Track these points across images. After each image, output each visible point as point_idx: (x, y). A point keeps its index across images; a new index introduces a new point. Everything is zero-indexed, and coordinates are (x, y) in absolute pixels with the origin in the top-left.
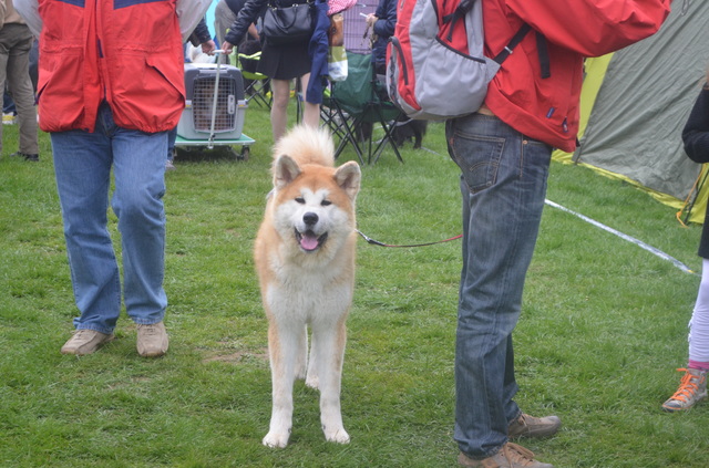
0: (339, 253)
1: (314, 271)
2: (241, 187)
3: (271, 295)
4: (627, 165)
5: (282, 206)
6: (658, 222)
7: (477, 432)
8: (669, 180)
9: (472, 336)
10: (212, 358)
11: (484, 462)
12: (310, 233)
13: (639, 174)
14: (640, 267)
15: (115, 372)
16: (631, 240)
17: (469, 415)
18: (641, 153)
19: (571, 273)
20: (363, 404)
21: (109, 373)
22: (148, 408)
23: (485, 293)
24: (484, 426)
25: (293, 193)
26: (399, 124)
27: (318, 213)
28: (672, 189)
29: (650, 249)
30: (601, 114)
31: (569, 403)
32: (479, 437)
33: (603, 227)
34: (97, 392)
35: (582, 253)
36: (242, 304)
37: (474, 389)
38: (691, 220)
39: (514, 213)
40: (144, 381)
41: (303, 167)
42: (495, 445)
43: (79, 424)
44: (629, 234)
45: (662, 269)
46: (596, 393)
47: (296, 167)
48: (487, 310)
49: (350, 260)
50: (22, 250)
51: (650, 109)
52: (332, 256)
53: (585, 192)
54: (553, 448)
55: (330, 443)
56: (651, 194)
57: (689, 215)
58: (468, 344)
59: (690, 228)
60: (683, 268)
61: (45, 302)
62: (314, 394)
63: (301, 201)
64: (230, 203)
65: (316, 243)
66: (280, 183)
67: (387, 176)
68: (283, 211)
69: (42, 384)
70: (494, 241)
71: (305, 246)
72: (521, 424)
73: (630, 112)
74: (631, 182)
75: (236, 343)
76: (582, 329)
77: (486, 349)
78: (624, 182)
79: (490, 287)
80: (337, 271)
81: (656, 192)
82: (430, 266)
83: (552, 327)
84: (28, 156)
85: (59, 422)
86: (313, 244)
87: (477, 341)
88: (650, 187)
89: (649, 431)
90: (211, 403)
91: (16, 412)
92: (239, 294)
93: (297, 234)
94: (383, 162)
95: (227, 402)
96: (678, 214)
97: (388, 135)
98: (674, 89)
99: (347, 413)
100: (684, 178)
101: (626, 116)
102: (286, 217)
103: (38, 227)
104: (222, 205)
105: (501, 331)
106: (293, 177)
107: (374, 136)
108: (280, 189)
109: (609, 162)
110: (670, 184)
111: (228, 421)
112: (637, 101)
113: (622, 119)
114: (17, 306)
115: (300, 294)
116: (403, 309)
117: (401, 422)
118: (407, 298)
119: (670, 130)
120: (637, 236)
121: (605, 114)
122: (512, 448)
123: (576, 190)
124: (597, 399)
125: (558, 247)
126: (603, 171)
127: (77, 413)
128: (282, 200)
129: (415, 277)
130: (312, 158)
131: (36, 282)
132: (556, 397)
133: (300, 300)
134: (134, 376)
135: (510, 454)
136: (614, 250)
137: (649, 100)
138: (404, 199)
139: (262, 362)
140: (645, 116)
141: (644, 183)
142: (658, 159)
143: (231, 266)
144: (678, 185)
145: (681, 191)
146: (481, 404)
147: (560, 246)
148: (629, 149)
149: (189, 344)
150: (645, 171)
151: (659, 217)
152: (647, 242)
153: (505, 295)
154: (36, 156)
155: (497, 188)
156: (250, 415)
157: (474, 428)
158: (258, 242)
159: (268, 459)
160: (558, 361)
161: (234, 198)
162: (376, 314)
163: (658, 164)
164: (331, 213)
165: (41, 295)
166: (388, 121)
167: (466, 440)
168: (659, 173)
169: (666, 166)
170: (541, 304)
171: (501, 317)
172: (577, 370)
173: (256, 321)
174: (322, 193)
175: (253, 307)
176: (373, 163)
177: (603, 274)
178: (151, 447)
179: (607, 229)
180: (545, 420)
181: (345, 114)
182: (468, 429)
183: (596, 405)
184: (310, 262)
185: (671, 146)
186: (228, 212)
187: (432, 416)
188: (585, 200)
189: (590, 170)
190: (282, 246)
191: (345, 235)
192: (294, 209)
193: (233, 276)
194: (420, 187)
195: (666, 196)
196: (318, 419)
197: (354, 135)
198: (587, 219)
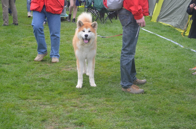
0: (93, 43)
1: (87, 47)
2: (70, 30)
3: (77, 52)
4: (170, 22)
5: (79, 32)
6: (176, 36)
7: (126, 82)
8: (180, 25)
9: (123, 60)
10: (64, 70)
11: (127, 89)
12: (86, 39)
13: (173, 24)
14: (170, 46)
15: (40, 73)
16: (169, 40)
17: (124, 79)
18: (173, 19)
19: (153, 48)
20: (100, 79)
21: (39, 74)
22: (49, 81)
23: (126, 50)
24: (127, 81)
25: (82, 29)
26: (111, 13)
27: (88, 34)
28: (181, 27)
29: (174, 42)
30: (163, 9)
31: (149, 77)
32: (126, 84)
33: (162, 37)
34: (36, 78)
35: (156, 43)
36: (71, 58)
37: (124, 73)
38: (185, 35)
39: (131, 31)
40: (48, 75)
41: (84, 23)
42: (130, 85)
43: (33, 84)
44: (169, 39)
45: (176, 47)
46: (156, 75)
47: (82, 23)
48: (127, 54)
49: (95, 44)
50: (16, 47)
51: (175, 7)
52: (91, 44)
53: (159, 29)
54: (144, 86)
55: (92, 87)
56: (176, 29)
57: (185, 34)
58: (122, 62)
59: (185, 37)
60: (182, 46)
61: (23, 58)
62: (88, 77)
63: (84, 31)
64: (68, 34)
65: (88, 41)
66: (79, 27)
67: (108, 26)
68: (79, 33)
69: (23, 76)
70: (127, 38)
71: (85, 42)
72: (137, 81)
73: (171, 8)
74: (171, 26)
75: (69, 66)
76: (154, 61)
77: (127, 63)
78: (169, 26)
79: (127, 49)
80: (92, 47)
81: (177, 28)
82: (118, 48)
83: (147, 60)
84: (15, 24)
85: (28, 84)
86: (87, 41)
87: (124, 61)
88: (175, 27)
89: (167, 82)
90: (64, 79)
91: (18, 82)
92: (70, 55)
93: (83, 39)
94: (107, 23)
95: (67, 79)
96: (182, 33)
97: (108, 16)
98: (181, 1)
99: (96, 81)
100: (184, 24)
101: (170, 9)
102: (80, 35)
103: (19, 41)
104: (66, 35)
105: (130, 59)
106: (82, 25)
107: (105, 17)
108: (79, 28)
109: (165, 21)
110: (180, 26)
111: (68, 83)
112: (172, 5)
113: (169, 10)
114: (16, 59)
115: (84, 52)
116: (110, 58)
117: (109, 82)
118: (112, 55)
119: (180, 12)
120: (171, 39)
121: (165, 9)
122: (134, 86)
123: (157, 28)
124: (156, 76)
125: (150, 42)
126: (164, 23)
127: (32, 82)
128: (79, 31)
129: (114, 50)
130: (87, 21)
131: (20, 54)
132: (146, 76)
133: (84, 54)
134: (45, 74)
135: (134, 87)
136: (164, 43)
137: (175, 5)
138: (112, 32)
139: (76, 70)
140: (174, 9)
141: (174, 26)
142: (177, 20)
143: (68, 49)
144: (182, 26)
145: (183, 28)
146: (126, 76)
147: (151, 42)
148: (171, 18)
149: (58, 67)
150: (174, 23)
151: (177, 34)
152: (173, 40)
153: (131, 50)
154: (18, 24)
155: (127, 25)
156: (73, 82)
157: (125, 81)
158: (74, 40)
159: (77, 90)
160: (148, 68)
161: (69, 33)
162: (104, 59)
163: (178, 21)
164: (91, 34)
165: (21, 57)
166: (108, 12)
167: (123, 84)
168: (178, 23)
169: (179, 21)
170: (145, 55)
171: (130, 56)
172: (152, 70)
173: (74, 61)
174: (89, 29)
175: (74, 58)
176: (104, 23)
177: (161, 48)
178: (50, 89)
179: (164, 38)
180: (143, 81)
181: (97, 11)
182: (124, 82)
183: (155, 77)
184: (86, 45)
185: (181, 16)
186: (67, 36)
187: (116, 81)
188: (159, 31)
189: (161, 23)
190: (79, 42)
191: (94, 38)
192: (82, 33)
193: (69, 51)
194: (117, 29)
195: (179, 29)
196: (89, 82)
197: (100, 16)
198: (159, 35)
